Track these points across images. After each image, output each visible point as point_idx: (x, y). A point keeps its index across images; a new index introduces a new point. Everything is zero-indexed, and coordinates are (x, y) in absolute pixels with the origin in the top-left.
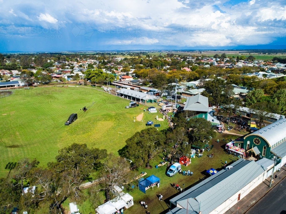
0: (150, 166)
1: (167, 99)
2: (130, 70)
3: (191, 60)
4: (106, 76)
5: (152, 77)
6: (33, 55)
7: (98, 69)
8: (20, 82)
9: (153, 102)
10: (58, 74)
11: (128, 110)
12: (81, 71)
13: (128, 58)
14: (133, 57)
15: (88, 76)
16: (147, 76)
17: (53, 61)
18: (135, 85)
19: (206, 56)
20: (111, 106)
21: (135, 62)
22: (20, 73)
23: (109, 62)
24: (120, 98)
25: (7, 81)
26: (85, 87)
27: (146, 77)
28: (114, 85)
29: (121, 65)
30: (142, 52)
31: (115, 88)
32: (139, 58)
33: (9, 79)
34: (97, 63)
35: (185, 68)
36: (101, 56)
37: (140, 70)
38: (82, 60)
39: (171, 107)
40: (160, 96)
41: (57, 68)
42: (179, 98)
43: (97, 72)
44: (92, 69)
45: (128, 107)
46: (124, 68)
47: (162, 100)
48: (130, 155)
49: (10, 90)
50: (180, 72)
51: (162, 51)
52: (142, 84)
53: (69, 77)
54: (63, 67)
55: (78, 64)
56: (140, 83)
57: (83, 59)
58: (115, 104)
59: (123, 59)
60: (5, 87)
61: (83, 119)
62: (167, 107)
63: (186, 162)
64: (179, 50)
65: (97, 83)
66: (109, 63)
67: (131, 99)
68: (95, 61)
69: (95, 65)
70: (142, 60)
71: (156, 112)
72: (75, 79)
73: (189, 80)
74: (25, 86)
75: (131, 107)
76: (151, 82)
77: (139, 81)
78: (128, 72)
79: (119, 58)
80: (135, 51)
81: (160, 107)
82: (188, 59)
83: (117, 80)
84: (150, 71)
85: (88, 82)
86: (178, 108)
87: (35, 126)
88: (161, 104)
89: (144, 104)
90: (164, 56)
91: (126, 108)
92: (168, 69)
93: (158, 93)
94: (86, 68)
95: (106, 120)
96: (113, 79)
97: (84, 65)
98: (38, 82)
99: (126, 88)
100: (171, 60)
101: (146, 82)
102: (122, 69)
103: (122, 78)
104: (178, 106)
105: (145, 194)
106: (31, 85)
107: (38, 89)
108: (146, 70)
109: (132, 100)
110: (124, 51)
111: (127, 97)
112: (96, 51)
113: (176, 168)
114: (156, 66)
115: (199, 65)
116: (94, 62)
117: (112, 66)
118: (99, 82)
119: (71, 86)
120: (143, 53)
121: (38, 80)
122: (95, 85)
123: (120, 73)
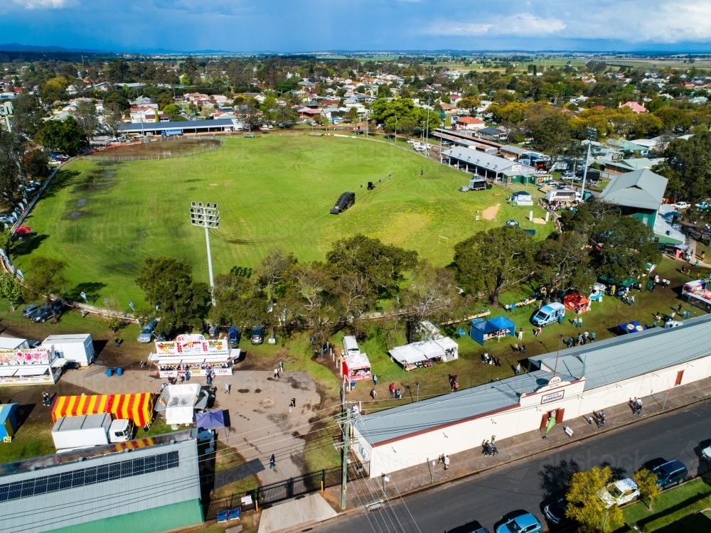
0: (500, 304)
1: (563, 178)
2: (479, 104)
3: (654, 80)
4: (420, 116)
5: (533, 123)
6: (252, 60)
7: (402, 98)
8: (234, 121)
9: (527, 184)
10: (312, 107)
11: (465, 196)
12: (362, 101)
13: (478, 71)
14: (493, 71)
15: (378, 114)
16: (522, 120)
17: (298, 75)
18: (488, 142)
19: (703, 72)
20: (429, 184)
21: (496, 84)
22: (231, 102)
23: (430, 82)
24: (449, 168)
25: (207, 119)
26: (371, 139)
27: (518, 121)
28: (437, 138)
29: (458, 89)
30: (517, 57)
31: (439, 146)
32: (506, 72)
33: (211, 115)
34: (398, 84)
35: (630, 104)
36: (411, 65)
37: (506, 105)
38: (363, 76)
39: (568, 197)
40: (547, 170)
41: (308, 94)
42: (594, 176)
43: (400, 105)
44: (388, 98)
45: (465, 189)
46: (466, 99)
47: (551, 179)
48: (461, 272)
49: (217, 138)
50: (611, 114)
51: (574, 54)
52: (506, 140)
53: (334, 114)
54: (321, 89)
55: (355, 85)
56: (502, 136)
57: (365, 73)
58: (437, 181)
59: (466, 75)
60: (206, 130)
61: (367, 205)
62: (558, 194)
63: (580, 304)
64: (626, 53)
65: (398, 133)
66: (430, 84)
67: (474, 172)
68: (395, 77)
69: (395, 87)
70: (514, 77)
71: (531, 203)
72: (347, 120)
73: (634, 134)
74: (244, 130)
75: (472, 190)
76: (529, 135)
77: (501, 131)
78: (474, 108)
79: (456, 74)
80: (499, 52)
81: (542, 195)
82: (645, 80)
83: (446, 127)
84: (529, 107)
85: (378, 127)
86: (588, 200)
87: (273, 211)
88: (546, 187)
89: (504, 185)
90: (579, 68)
91: (461, 190)
92: (581, 104)
93: (543, 162)
94: (372, 94)
95: (414, 210)
96: (436, 122)
97: (368, 87)
98: (271, 124)
99: (466, 146)
100: (595, 81)
101: (518, 136)
102: (460, 99)
103: (458, 123)
104: (588, 196)
105: (481, 346)
106: (256, 128)
107: (271, 137)
108: (521, 105)
109: (476, 175)
110: (470, 53)
111: (465, 168)
112: (397, 52)
113: (553, 311)
114: (548, 96)
115: (674, 96)
116: (391, 80)
117: (437, 92)
118: (403, 130)
119: (340, 136)
120: (522, 59)
121: (270, 119)
122: (392, 137)
123: (453, 111)
